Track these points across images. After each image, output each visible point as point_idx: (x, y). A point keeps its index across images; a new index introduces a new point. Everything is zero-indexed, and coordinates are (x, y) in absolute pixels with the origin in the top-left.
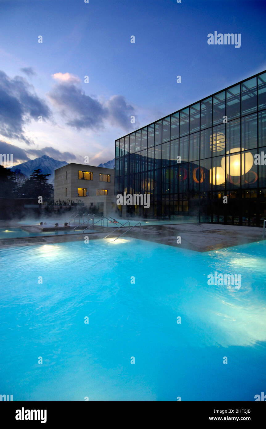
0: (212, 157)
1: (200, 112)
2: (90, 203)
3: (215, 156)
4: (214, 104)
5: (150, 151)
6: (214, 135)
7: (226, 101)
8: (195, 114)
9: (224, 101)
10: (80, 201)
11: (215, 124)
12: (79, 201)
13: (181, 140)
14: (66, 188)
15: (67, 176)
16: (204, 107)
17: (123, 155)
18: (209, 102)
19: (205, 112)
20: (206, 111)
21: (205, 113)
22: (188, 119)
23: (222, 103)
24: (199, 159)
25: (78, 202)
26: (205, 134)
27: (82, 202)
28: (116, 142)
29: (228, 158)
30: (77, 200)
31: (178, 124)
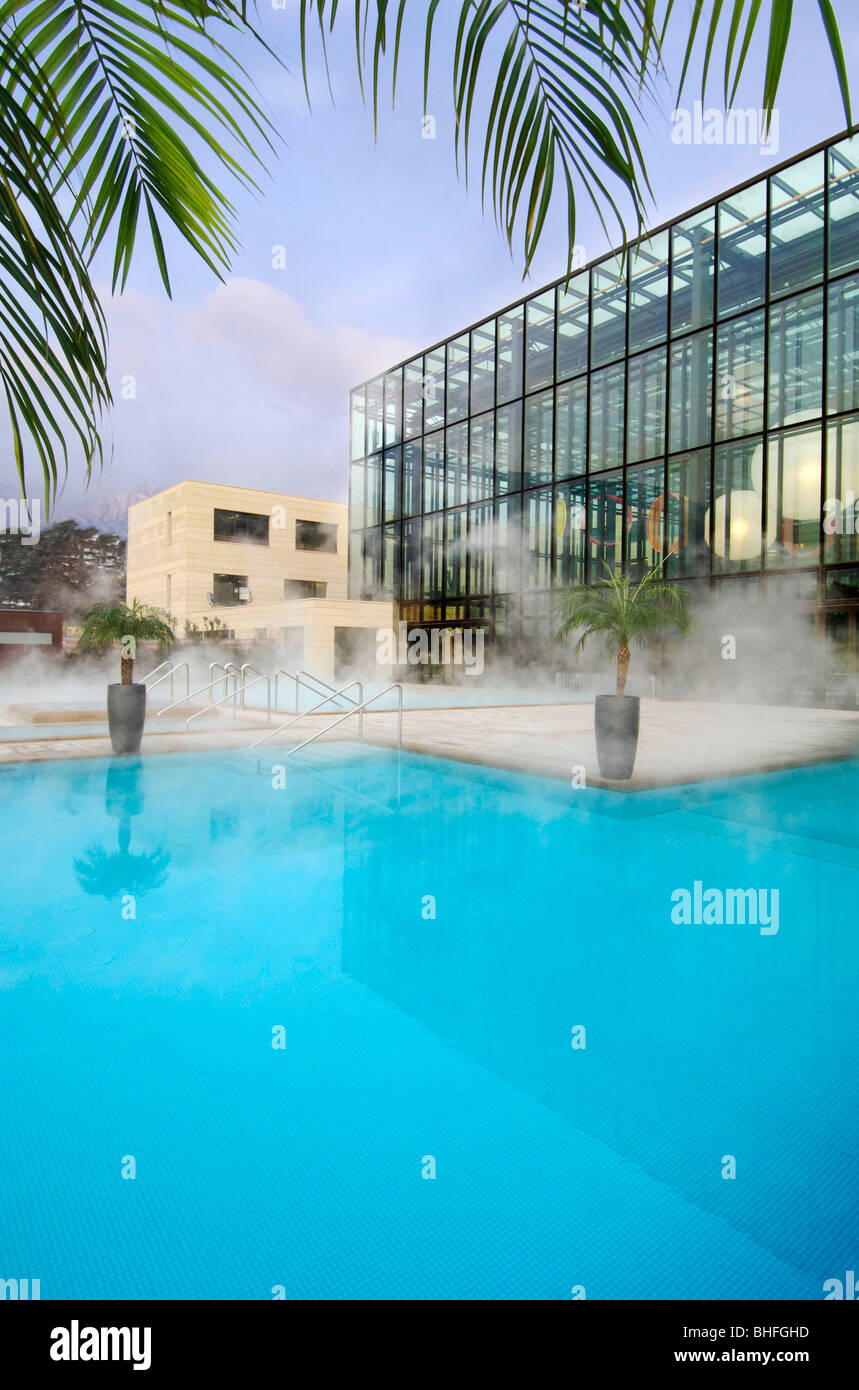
0: (713, 445)
1: (670, 269)
2: (256, 629)
3: (725, 439)
4: (723, 237)
5: (480, 429)
6: (723, 355)
7: (768, 221)
8: (650, 277)
9: (761, 223)
10: (215, 625)
11: (723, 315)
12: (212, 624)
13: (597, 382)
14: (170, 576)
15: (170, 530)
16: (683, 249)
17: (380, 446)
18: (703, 226)
19: (690, 267)
20: (690, 262)
21: (690, 273)
22: (624, 298)
23: (752, 228)
24: (662, 453)
25: (210, 628)
26: (689, 352)
27: (225, 626)
28: (355, 397)
29: (773, 446)
30: (206, 619)
31: (584, 319)
